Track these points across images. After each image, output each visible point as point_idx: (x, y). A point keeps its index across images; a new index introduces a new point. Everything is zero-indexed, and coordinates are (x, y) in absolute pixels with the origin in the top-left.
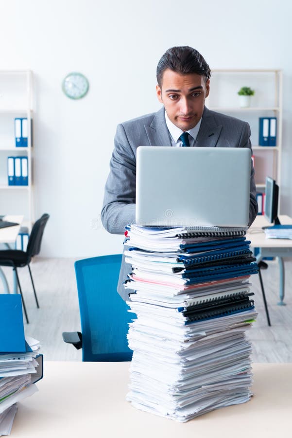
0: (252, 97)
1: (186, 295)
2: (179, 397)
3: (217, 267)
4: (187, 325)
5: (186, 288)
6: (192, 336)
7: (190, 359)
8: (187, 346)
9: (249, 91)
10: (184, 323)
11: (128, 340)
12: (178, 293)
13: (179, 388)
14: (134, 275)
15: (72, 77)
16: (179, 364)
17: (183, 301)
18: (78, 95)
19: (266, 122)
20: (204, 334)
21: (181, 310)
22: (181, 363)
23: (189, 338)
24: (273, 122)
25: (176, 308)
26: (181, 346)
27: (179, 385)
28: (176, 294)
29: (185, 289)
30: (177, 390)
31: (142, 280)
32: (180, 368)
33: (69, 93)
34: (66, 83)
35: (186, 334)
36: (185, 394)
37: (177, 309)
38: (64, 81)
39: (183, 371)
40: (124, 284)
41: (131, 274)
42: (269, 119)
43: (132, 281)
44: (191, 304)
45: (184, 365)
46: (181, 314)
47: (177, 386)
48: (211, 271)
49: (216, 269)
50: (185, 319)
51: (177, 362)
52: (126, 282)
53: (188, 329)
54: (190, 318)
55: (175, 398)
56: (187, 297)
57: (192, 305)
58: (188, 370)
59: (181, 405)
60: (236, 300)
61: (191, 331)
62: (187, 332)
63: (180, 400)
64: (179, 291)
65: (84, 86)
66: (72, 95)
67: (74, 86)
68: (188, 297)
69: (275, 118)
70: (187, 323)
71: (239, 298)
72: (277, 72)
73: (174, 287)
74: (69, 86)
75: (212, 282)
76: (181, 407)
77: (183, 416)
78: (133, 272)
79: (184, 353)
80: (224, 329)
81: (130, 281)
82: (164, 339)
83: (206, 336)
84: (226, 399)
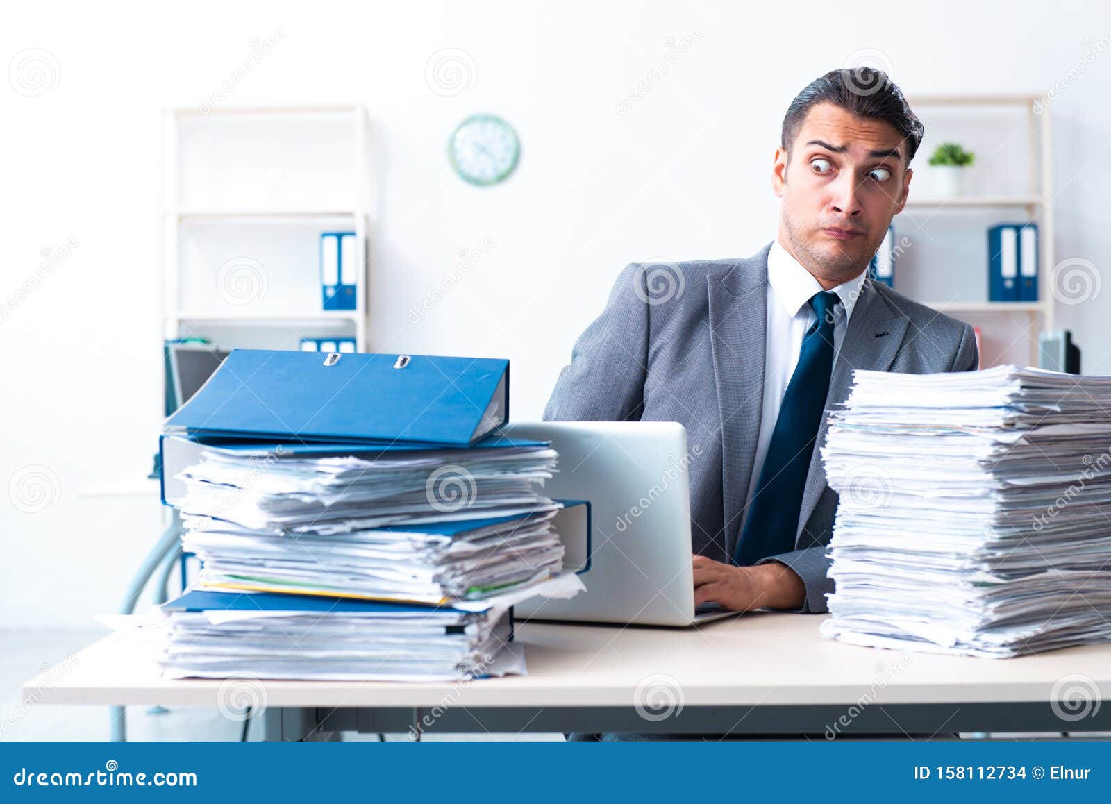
0: (967, 169)
2: (989, 590)
9: (958, 155)
16: (985, 496)
19: (1008, 237)
22: (994, 495)
23: (1018, 414)
24: (1028, 236)
42: (1018, 229)
45: (1000, 499)
51: (981, 491)
63: (992, 598)
69: (1034, 226)
72: (1030, 102)
77: (1002, 642)
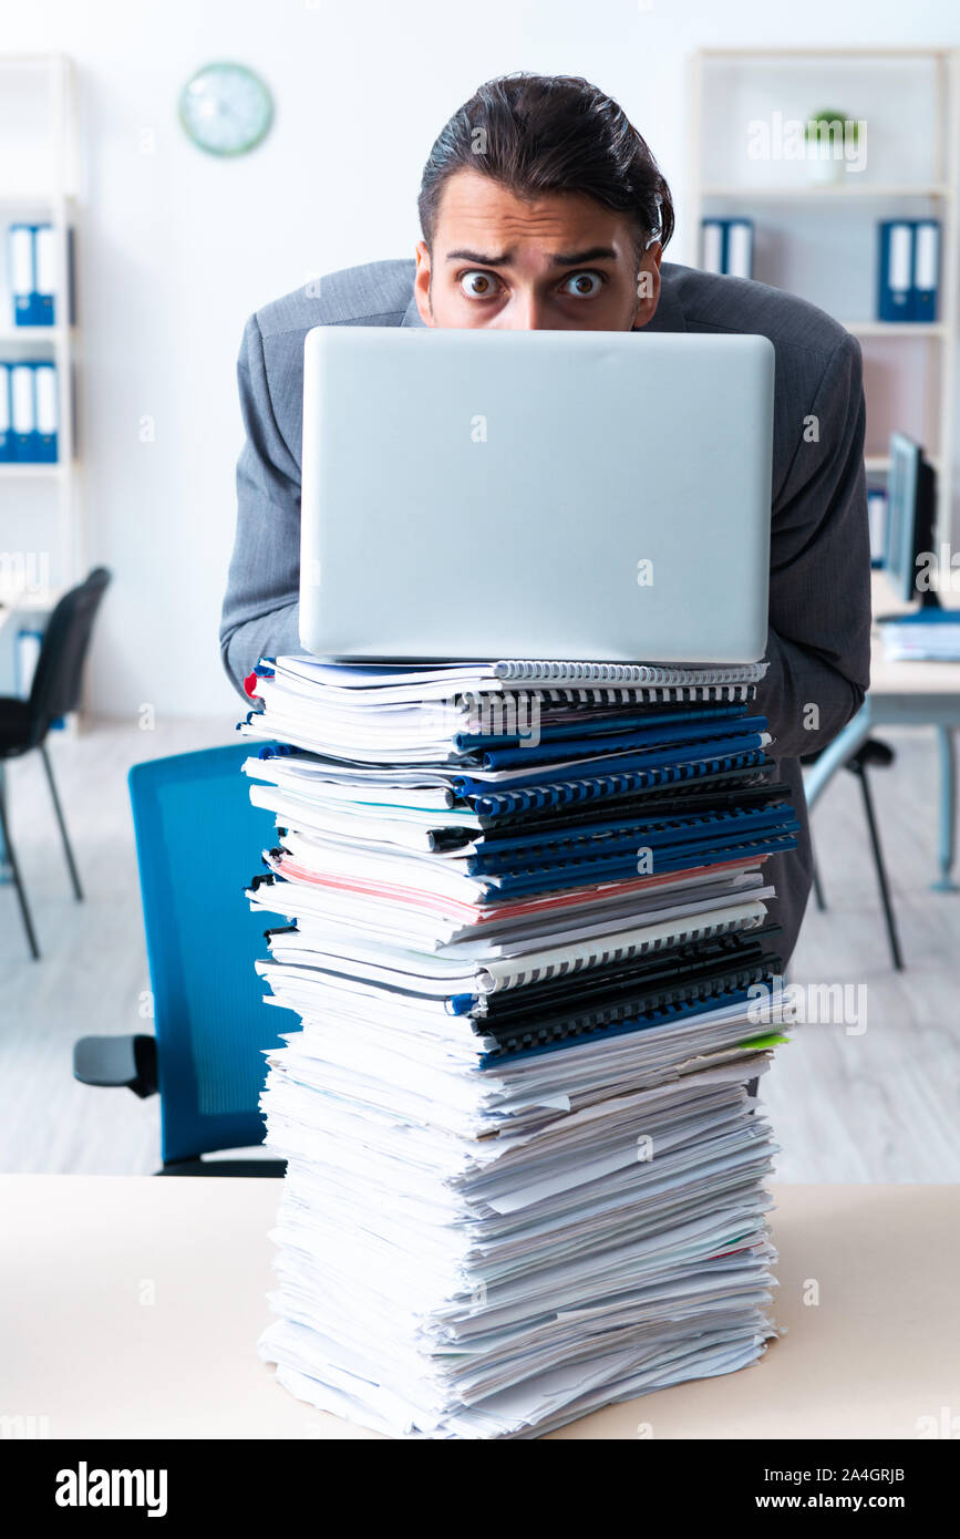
1: (488, 942)
2: (456, 1364)
3: (622, 827)
4: (488, 1071)
5: (485, 915)
6: (511, 1115)
7: (502, 1207)
8: (490, 1154)
10: (477, 1060)
11: (265, 1117)
12: (455, 934)
13: (458, 1326)
14: (284, 856)
16: (457, 1227)
17: (475, 968)
20: (561, 1102)
21: (463, 1005)
22: (468, 1225)
23: (499, 1122)
25: (447, 998)
26: (468, 1156)
27: (460, 1314)
28: (447, 940)
29: (481, 920)
30: (452, 1333)
31: (316, 880)
32: (463, 1244)
35: (486, 1105)
36: (485, 1350)
37: (450, 1004)
39: (475, 1256)
40: (249, 894)
41: (275, 853)
43: (281, 879)
44: (507, 979)
45: (477, 1233)
46: (465, 1024)
47: (448, 1320)
48: (595, 845)
50: (480, 1044)
51: (450, 1218)
52: (255, 887)
53: (496, 1086)
54: (503, 1043)
55: (439, 1368)
56: (488, 950)
57: (512, 984)
58: (494, 1254)
59: (467, 1394)
61: (508, 1095)
62: (491, 1096)
63: (462, 1374)
64: (459, 928)
68: (497, 951)
70: (489, 1061)
72: (942, 57)
73: (441, 909)
76: (467, 1403)
78: (284, 842)
79: (479, 1183)
81: (269, 879)
82: (402, 1122)
83: (574, 1111)
84: (664, 1358)
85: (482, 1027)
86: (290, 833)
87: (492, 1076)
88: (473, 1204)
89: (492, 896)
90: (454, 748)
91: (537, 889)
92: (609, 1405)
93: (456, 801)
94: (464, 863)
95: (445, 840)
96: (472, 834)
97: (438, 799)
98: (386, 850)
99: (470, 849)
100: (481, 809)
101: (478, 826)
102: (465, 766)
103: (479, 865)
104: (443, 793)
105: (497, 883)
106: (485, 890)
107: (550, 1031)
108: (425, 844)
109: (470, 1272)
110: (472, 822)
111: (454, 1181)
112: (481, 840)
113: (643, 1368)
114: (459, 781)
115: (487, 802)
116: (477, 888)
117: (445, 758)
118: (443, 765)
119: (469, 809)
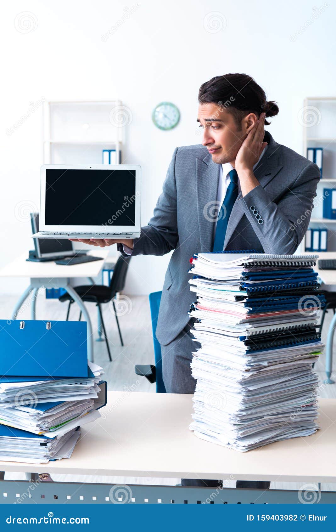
1: (248, 324)
2: (239, 427)
3: (282, 298)
4: (248, 355)
5: (248, 317)
6: (253, 366)
8: (248, 375)
10: (245, 352)
12: (241, 321)
13: (239, 417)
14: (198, 304)
15: (163, 107)
17: (245, 330)
18: (168, 125)
21: (242, 339)
25: (238, 337)
26: (242, 376)
27: (240, 414)
28: (238, 323)
29: (247, 318)
30: (238, 419)
31: (205, 309)
33: (159, 123)
34: (156, 113)
35: (247, 363)
36: (246, 424)
37: (239, 338)
38: (155, 111)
39: (244, 400)
40: (189, 313)
41: (196, 303)
43: (197, 309)
44: (253, 333)
45: (245, 395)
46: (242, 343)
48: (274, 301)
49: (280, 299)
50: (246, 348)
51: (238, 391)
52: (190, 311)
53: (250, 358)
54: (252, 348)
56: (249, 326)
57: (254, 334)
60: (301, 332)
61: (253, 361)
62: (249, 361)
63: (241, 430)
64: (242, 320)
65: (175, 116)
66: (162, 125)
67: (165, 116)
68: (251, 326)
70: (248, 352)
71: (305, 329)
73: (237, 315)
74: (160, 117)
75: (276, 312)
76: (241, 436)
78: (198, 300)
80: (288, 360)
81: (194, 309)
82: (226, 368)
83: (268, 366)
84: (290, 431)
85: (247, 344)
86: (200, 298)
87: (249, 356)
88: (244, 387)
89: (250, 313)
90: (242, 276)
91: (260, 311)
92: (276, 441)
93: (242, 289)
94: (243, 304)
95: (238, 298)
96: (245, 297)
97: (237, 289)
98: (224, 301)
99: (245, 301)
100: (248, 291)
101: (247, 295)
102: (244, 280)
103: (247, 305)
104: (239, 287)
105: (251, 309)
106: (248, 311)
107: (263, 346)
108: (234, 299)
109: (243, 404)
110: (245, 294)
111: (239, 382)
112: (247, 298)
113: (285, 433)
114: (243, 284)
115: (249, 289)
116: (246, 310)
117: (239, 278)
118: (239, 280)
119: (245, 291)
